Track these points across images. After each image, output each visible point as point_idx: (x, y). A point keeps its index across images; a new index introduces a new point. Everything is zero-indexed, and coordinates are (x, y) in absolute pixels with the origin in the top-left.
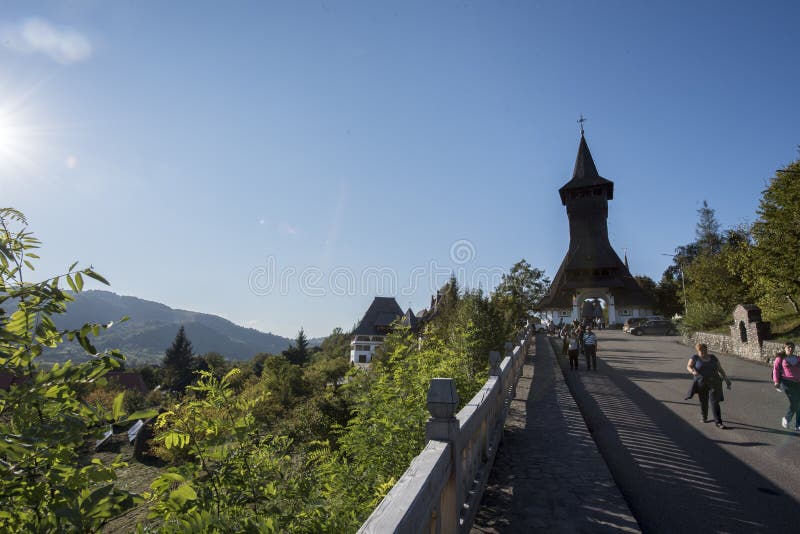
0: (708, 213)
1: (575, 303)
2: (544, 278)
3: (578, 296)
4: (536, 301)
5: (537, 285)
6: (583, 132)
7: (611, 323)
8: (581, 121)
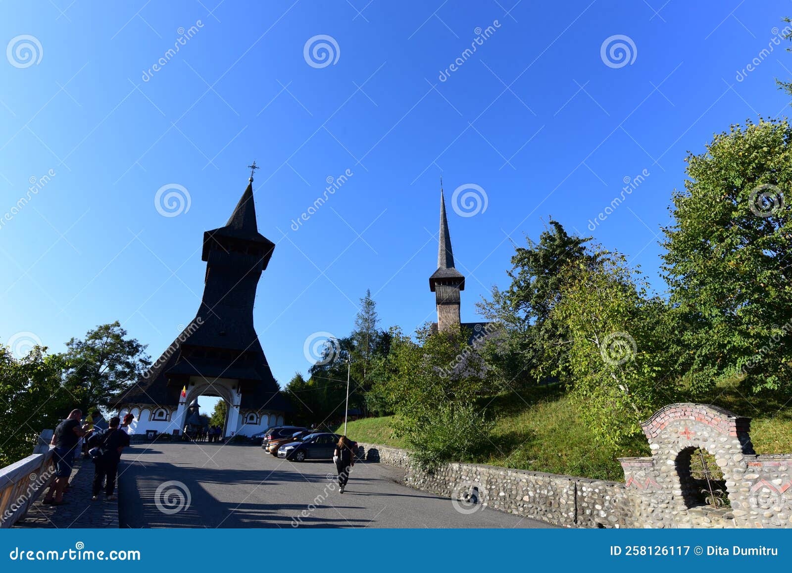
0: (370, 304)
1: (182, 399)
2: (142, 356)
3: (191, 388)
4: (117, 392)
5: (128, 365)
6: (252, 180)
7: (228, 434)
8: (254, 167)
